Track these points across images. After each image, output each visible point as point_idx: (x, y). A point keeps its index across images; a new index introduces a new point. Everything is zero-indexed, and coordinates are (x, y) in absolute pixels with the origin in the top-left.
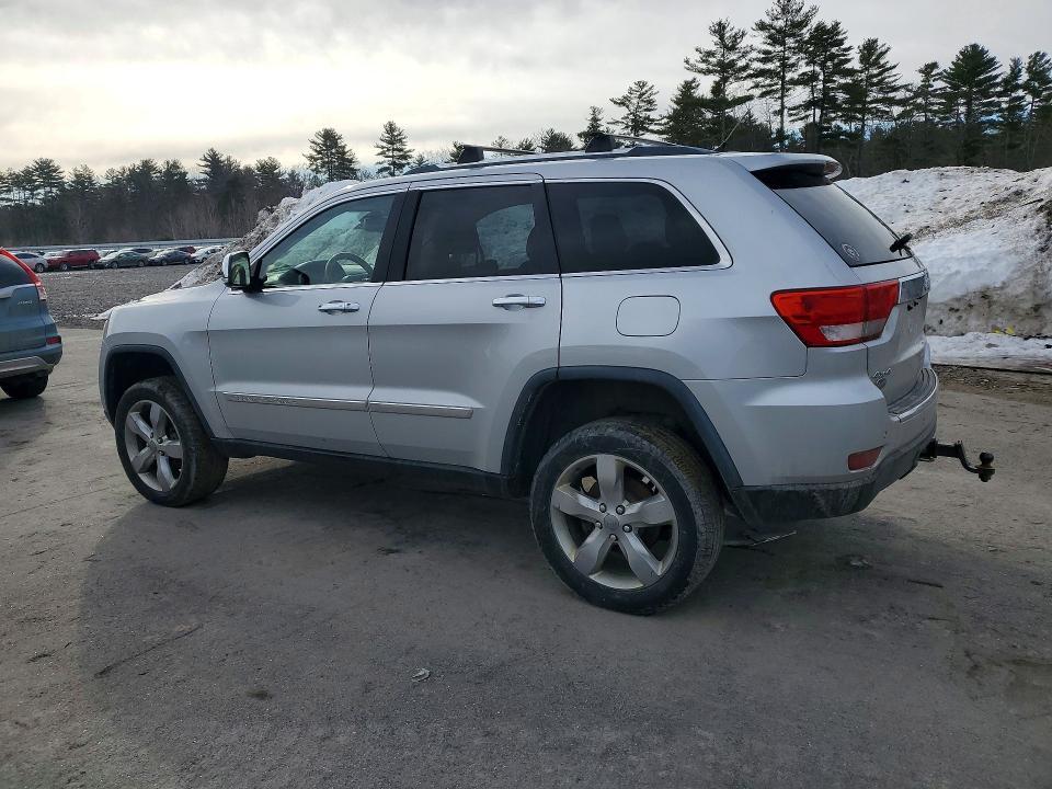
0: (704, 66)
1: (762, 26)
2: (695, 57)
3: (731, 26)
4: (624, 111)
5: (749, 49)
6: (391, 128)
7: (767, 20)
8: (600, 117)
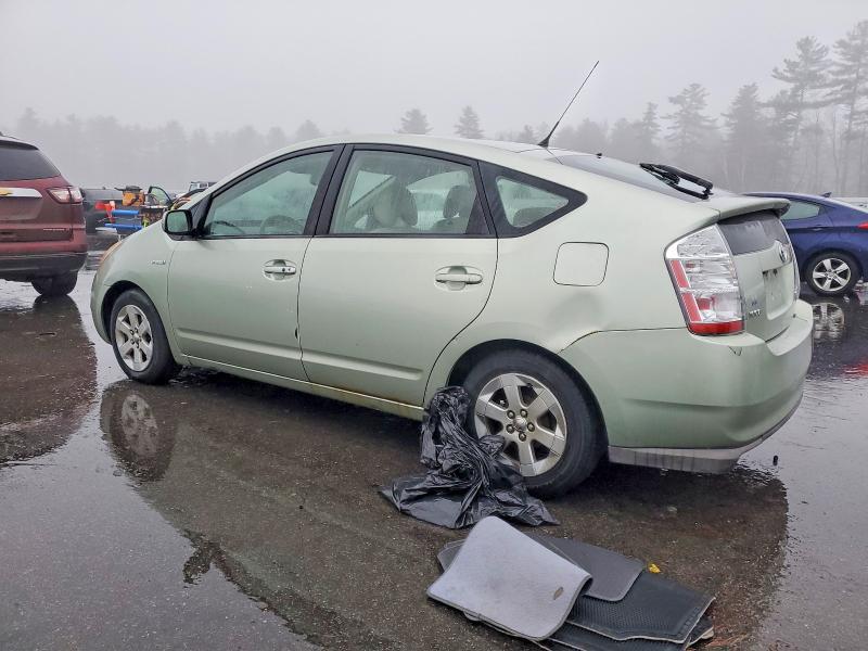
0: (789, 75)
1: (842, 44)
2: (782, 67)
3: (817, 42)
4: (677, 108)
5: (828, 63)
6: (468, 111)
7: (846, 38)
8: (655, 111)
